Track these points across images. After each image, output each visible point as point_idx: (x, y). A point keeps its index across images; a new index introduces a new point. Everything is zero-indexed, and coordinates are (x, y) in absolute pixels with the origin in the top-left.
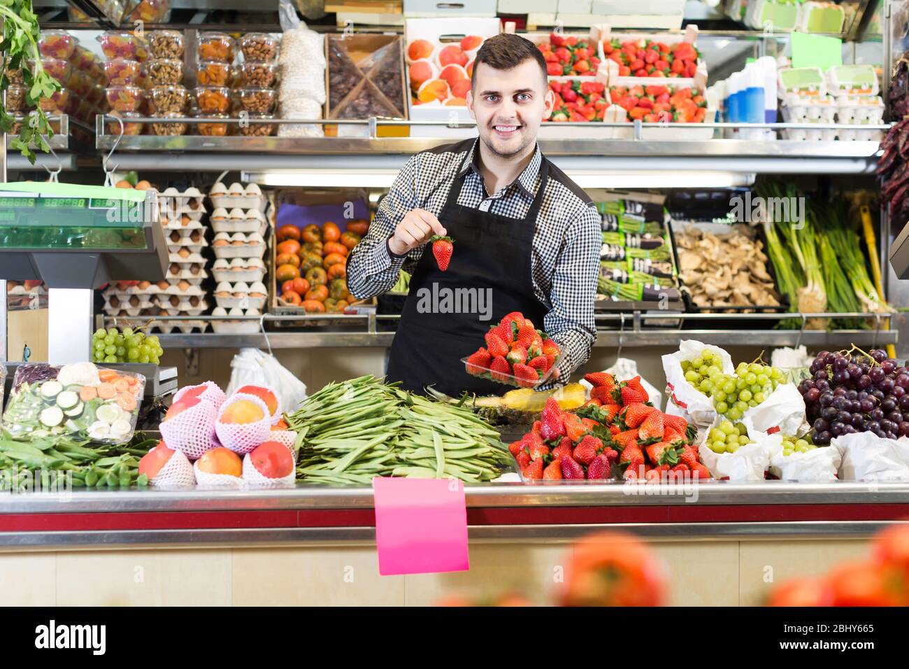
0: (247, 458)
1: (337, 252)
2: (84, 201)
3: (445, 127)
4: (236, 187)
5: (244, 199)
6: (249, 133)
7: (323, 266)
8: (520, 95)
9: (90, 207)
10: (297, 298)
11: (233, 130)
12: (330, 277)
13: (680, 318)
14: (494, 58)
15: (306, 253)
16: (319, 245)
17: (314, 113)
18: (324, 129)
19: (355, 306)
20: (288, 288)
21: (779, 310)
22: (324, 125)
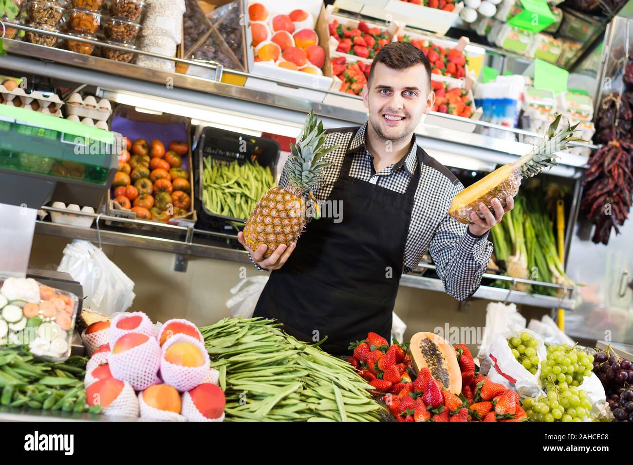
0: (187, 397)
1: (162, 168)
2: (56, 133)
3: (275, 84)
4: (91, 100)
5: (97, 111)
6: (113, 57)
7: (149, 178)
8: (409, 91)
9: (62, 141)
10: (128, 204)
11: (101, 52)
12: (156, 189)
13: (425, 268)
14: (391, 59)
15: (135, 164)
16: (147, 158)
17: (169, 51)
18: (176, 66)
19: (179, 219)
20: (120, 193)
21: (498, 273)
22: (177, 63)
